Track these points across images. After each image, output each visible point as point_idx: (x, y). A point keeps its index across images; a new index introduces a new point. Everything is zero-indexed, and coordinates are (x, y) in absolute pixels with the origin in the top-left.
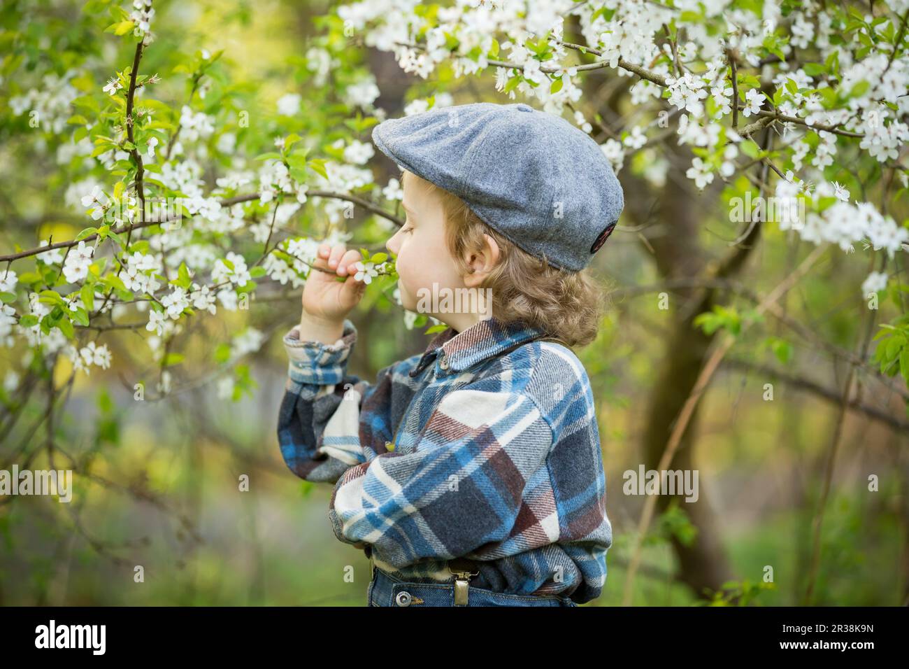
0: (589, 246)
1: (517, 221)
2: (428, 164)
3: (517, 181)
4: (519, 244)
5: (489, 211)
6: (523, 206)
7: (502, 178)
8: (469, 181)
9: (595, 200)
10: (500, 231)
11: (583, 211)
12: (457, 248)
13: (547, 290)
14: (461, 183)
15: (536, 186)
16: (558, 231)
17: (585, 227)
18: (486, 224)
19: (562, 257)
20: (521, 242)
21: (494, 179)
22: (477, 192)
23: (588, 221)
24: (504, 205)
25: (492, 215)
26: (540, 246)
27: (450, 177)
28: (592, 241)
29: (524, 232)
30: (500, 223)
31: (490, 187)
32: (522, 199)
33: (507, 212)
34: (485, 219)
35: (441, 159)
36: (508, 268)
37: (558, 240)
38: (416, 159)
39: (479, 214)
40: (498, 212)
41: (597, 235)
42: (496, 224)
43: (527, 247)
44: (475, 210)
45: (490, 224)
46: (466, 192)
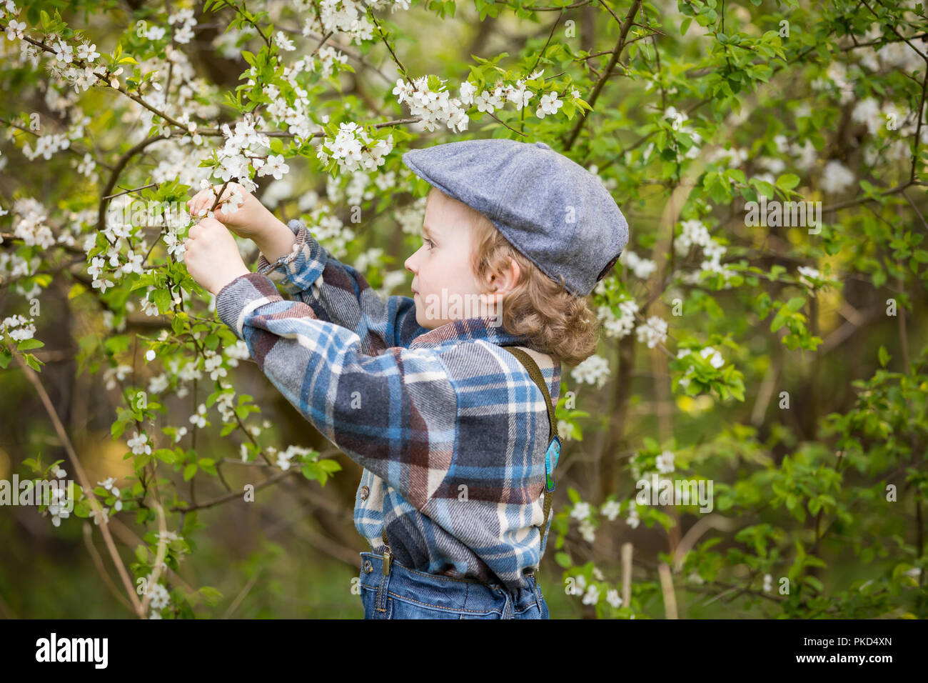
0: (597, 273)
1: (540, 244)
2: (464, 186)
3: (544, 207)
4: (540, 266)
5: (516, 233)
6: (547, 231)
7: (530, 205)
8: (502, 204)
9: (608, 232)
10: (524, 253)
11: (598, 239)
12: (480, 268)
13: (560, 311)
14: (495, 205)
15: (561, 213)
16: (575, 256)
17: (598, 256)
18: (512, 245)
19: (574, 281)
20: (541, 264)
21: (523, 205)
22: (509, 215)
23: (601, 251)
24: (531, 229)
25: (519, 237)
26: (558, 269)
27: (485, 200)
28: (601, 268)
29: (547, 254)
30: (525, 245)
31: (520, 211)
32: (548, 225)
33: (533, 235)
34: (512, 241)
35: (476, 183)
36: (528, 289)
37: (574, 264)
38: (452, 182)
39: (507, 235)
40: (524, 235)
41: (606, 263)
42: (521, 246)
43: (546, 268)
44: (503, 232)
45: (515, 245)
46: (498, 213)
